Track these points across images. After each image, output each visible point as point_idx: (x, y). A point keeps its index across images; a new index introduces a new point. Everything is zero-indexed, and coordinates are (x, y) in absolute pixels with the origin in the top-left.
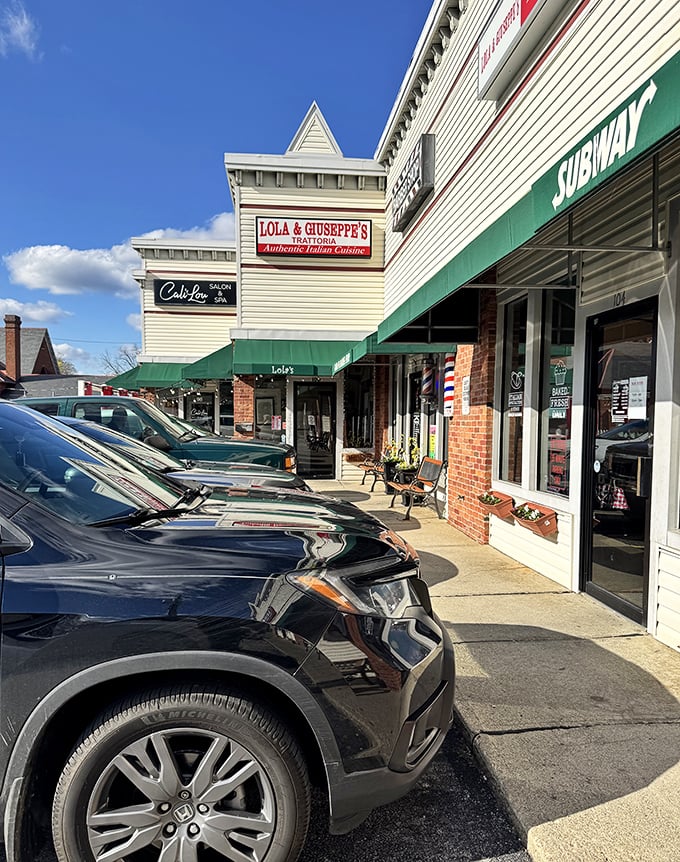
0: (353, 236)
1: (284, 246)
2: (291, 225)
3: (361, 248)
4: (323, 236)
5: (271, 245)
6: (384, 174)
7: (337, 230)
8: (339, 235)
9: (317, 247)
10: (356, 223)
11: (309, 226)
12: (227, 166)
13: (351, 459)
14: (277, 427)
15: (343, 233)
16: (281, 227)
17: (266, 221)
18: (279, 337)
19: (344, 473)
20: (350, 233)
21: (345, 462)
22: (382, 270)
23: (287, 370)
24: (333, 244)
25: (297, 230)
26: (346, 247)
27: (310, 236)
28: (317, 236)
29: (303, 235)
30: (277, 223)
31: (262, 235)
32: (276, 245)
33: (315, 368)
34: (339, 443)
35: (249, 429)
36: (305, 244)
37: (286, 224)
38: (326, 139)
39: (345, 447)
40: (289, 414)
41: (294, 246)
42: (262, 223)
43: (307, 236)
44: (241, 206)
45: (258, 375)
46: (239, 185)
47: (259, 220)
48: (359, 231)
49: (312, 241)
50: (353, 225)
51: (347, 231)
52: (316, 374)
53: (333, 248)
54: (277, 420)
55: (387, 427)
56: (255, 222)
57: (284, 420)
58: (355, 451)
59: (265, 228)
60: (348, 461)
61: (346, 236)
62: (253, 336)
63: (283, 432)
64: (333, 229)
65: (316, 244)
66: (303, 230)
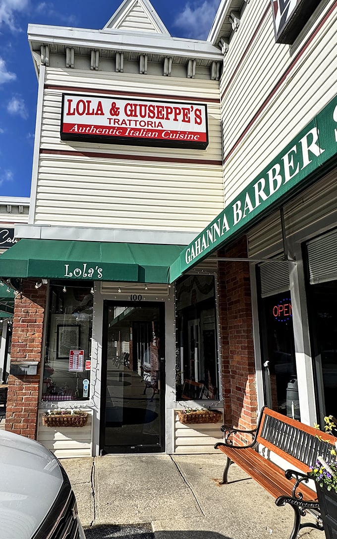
0: (184, 121)
1: (97, 127)
2: (107, 105)
3: (195, 134)
4: (146, 119)
5: (79, 126)
6: (219, 57)
7: (165, 113)
8: (167, 118)
9: (139, 130)
10: (189, 106)
11: (129, 107)
12: (30, 38)
13: (191, 419)
14: (77, 368)
15: (172, 116)
16: (94, 106)
17: (75, 100)
18: (85, 236)
19: (179, 441)
20: (180, 117)
21: (179, 425)
22: (221, 163)
23: (91, 271)
24: (160, 128)
25: (114, 111)
26: (176, 132)
27: (130, 118)
28: (139, 118)
29: (122, 116)
30: (89, 102)
31: (69, 114)
32: (86, 126)
33: (141, 270)
34: (170, 393)
35: (32, 372)
36: (124, 126)
37: (100, 103)
38: (150, 20)
39: (179, 398)
40: (96, 347)
41: (109, 128)
42: (70, 101)
43: (126, 118)
44: (46, 86)
45: (39, 280)
46: (45, 65)
47: (67, 98)
48: (192, 115)
49: (133, 123)
50: (184, 109)
51: (176, 114)
52: (141, 280)
53: (160, 132)
54: (78, 356)
55: (252, 372)
56: (60, 99)
57: (87, 356)
58: (192, 406)
59: (73, 106)
60: (184, 422)
61: (176, 119)
62: (47, 234)
63: (87, 375)
64: (158, 112)
65: (138, 127)
66: (122, 111)
